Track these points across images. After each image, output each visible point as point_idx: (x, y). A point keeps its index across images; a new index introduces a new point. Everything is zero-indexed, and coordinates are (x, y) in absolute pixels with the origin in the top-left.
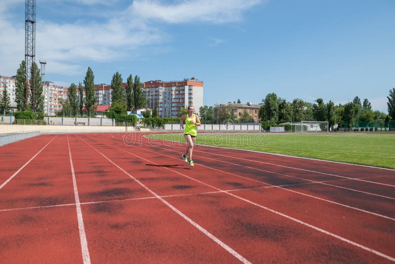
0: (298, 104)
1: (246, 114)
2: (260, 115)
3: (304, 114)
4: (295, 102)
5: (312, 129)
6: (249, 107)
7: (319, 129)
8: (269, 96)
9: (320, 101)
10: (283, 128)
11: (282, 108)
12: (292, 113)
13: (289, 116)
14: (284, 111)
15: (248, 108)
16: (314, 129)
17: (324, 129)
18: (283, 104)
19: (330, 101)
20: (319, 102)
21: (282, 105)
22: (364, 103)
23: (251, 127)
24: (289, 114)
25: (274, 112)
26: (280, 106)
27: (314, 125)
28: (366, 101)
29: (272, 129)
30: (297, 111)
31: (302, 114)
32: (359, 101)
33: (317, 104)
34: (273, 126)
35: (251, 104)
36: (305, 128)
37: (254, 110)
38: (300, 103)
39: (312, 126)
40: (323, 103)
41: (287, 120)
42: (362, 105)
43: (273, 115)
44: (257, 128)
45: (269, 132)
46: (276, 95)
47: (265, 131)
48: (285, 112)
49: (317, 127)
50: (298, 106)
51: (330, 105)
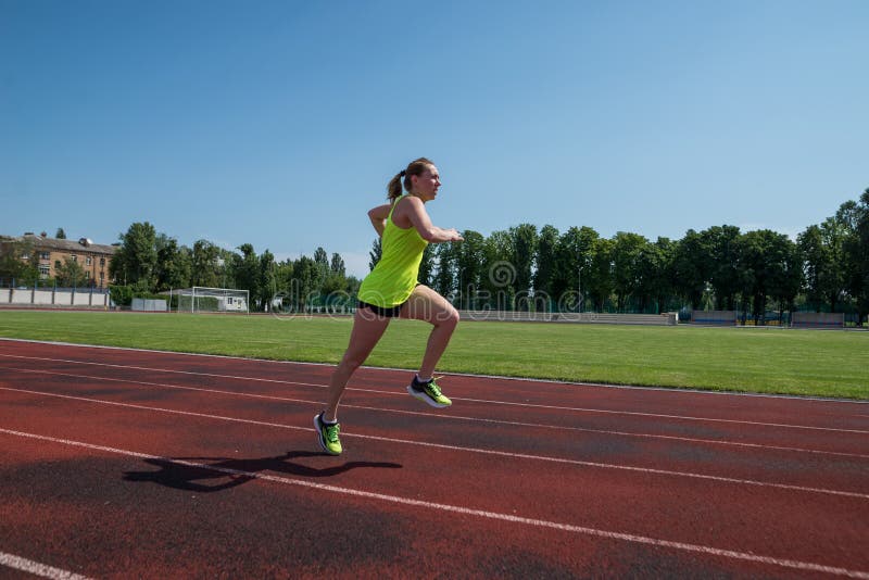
0: (203, 253)
1: (72, 267)
2: (112, 270)
3: (217, 274)
4: (198, 246)
5: (229, 307)
6: (83, 248)
7: (244, 307)
8: (135, 227)
9: (248, 250)
10: (164, 302)
11: (166, 258)
12: (189, 270)
13: (181, 278)
14: (169, 265)
15: (81, 252)
16: (234, 306)
17: (254, 309)
18: (169, 249)
19: (267, 252)
20: (245, 252)
21: (168, 251)
22: (333, 260)
23: (81, 298)
24: (183, 272)
25: (145, 265)
26: (161, 253)
27: (234, 298)
28: (336, 258)
29: (136, 303)
30: (202, 267)
31: (212, 273)
32: (324, 256)
33: (242, 254)
34: (139, 297)
35: (89, 241)
36: (213, 304)
37: (98, 259)
38: (210, 249)
39: (230, 301)
40: (254, 254)
41: (177, 285)
42: (330, 263)
43: (144, 272)
44: (99, 299)
45: (130, 310)
46: (152, 227)
47: (118, 308)
48: (172, 267)
49: (240, 303)
50: (205, 256)
51: (267, 258)
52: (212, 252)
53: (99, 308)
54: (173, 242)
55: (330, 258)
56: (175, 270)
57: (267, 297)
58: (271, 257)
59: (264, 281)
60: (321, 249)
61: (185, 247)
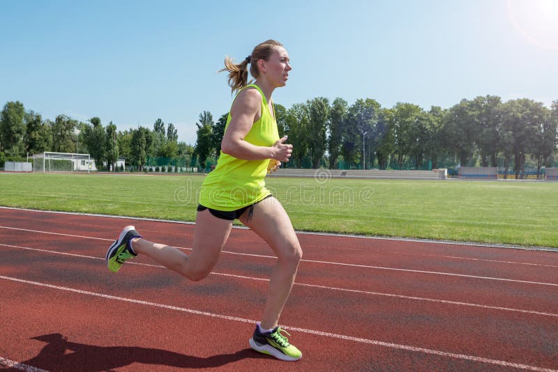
0: (63, 125)
3: (74, 141)
4: (59, 119)
5: (83, 168)
7: (94, 168)
8: (10, 106)
10: (30, 164)
11: (33, 129)
12: (51, 138)
13: (45, 145)
14: (35, 135)
16: (86, 167)
17: (101, 168)
18: (35, 122)
19: (111, 123)
20: (94, 123)
21: (34, 124)
22: (169, 129)
24: (46, 140)
25: (17, 135)
26: (29, 125)
27: (86, 161)
28: (171, 127)
29: (8, 165)
30: (63, 136)
31: (70, 141)
32: (162, 125)
33: (92, 125)
34: (11, 160)
36: (69, 166)
38: (68, 122)
39: (83, 163)
41: (41, 150)
42: (166, 131)
43: (16, 141)
45: (3, 170)
46: (22, 105)
48: (38, 136)
49: (91, 165)
50: (64, 127)
51: (111, 129)
52: (70, 125)
54: (38, 117)
55: (166, 127)
56: (40, 139)
57: (111, 160)
58: (115, 128)
59: (109, 147)
60: (160, 120)
61: (48, 121)
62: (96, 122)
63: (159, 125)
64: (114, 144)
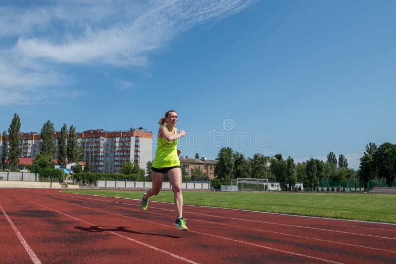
0: (259, 160)
1: (198, 171)
2: (216, 172)
3: (266, 171)
4: (256, 157)
5: (272, 189)
6: (202, 162)
7: (280, 189)
8: (223, 150)
10: (237, 187)
11: (239, 164)
12: (250, 169)
13: (246, 174)
14: (240, 168)
15: (202, 164)
16: (275, 188)
17: (284, 189)
18: (240, 160)
20: (278, 158)
22: (340, 159)
23: (198, 186)
24: (247, 171)
25: (228, 168)
26: (236, 162)
27: (274, 184)
28: (341, 157)
29: (222, 187)
30: (258, 168)
31: (264, 171)
32: (334, 157)
33: (276, 159)
34: (224, 184)
35: (205, 159)
37: (209, 167)
38: (261, 158)
39: (273, 186)
41: (244, 177)
42: (338, 161)
43: (228, 172)
44: (206, 186)
45: (220, 191)
46: (231, 149)
47: (214, 190)
49: (277, 187)
50: (259, 162)
51: (290, 161)
52: (263, 160)
53: (206, 190)
54: (241, 156)
55: (337, 158)
56: (243, 170)
57: (292, 183)
58: (292, 160)
59: (289, 174)
60: (332, 153)
61: (249, 158)
62: (279, 157)
63: (331, 157)
64: (293, 171)
